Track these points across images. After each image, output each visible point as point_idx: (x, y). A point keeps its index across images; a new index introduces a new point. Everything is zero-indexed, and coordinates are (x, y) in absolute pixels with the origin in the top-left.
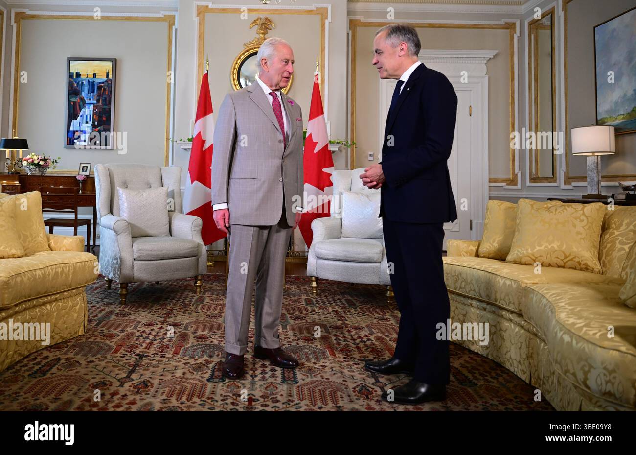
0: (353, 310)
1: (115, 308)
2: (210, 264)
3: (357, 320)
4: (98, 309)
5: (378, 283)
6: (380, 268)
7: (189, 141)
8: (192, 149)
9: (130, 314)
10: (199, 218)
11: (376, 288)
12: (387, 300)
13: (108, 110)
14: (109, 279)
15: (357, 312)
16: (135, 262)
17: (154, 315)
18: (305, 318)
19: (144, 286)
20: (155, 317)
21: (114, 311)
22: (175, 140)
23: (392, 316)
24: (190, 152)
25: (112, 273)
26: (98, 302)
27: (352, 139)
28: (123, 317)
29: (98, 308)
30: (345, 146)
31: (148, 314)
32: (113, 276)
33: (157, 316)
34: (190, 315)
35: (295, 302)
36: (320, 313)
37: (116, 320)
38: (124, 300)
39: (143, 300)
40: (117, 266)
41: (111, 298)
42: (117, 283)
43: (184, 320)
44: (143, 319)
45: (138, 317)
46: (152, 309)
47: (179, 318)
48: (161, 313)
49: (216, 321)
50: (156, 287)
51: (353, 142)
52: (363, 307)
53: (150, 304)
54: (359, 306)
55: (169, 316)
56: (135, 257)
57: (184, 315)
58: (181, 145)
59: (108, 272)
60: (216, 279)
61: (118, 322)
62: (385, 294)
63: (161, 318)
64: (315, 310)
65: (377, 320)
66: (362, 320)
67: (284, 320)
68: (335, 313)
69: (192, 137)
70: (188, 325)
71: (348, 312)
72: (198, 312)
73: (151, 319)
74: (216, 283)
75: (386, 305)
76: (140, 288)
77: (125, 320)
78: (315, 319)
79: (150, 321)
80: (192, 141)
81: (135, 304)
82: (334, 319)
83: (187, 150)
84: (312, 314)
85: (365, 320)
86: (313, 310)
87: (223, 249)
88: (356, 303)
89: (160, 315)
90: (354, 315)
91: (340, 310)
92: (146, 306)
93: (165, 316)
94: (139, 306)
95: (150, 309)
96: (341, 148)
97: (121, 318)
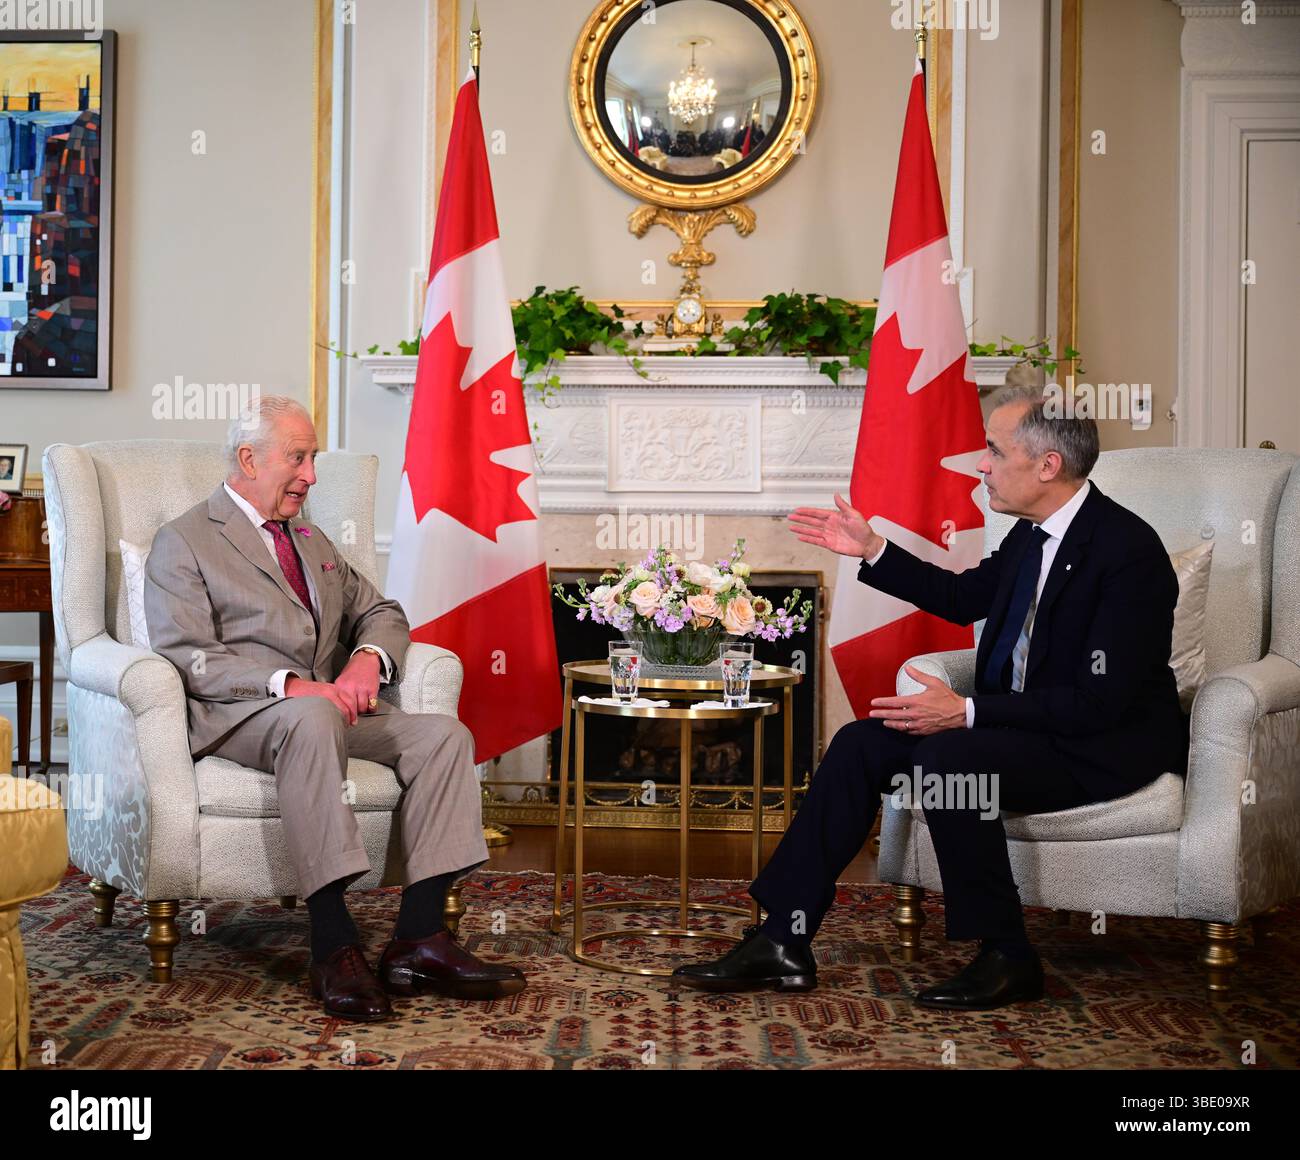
0: (1065, 1014)
2: (495, 835)
3: (1082, 1056)
4: (69, 1000)
5: (1171, 912)
6: (1177, 851)
7: (406, 352)
8: (418, 386)
9: (190, 1018)
10: (452, 654)
11: (1161, 933)
12: (1207, 982)
13: (89, 236)
14: (105, 885)
15: (1082, 1025)
16: (206, 821)
17: (280, 1022)
18: (873, 1042)
19: (240, 915)
20: (284, 1031)
21: (128, 1005)
22: (350, 352)
24: (408, 399)
25: (115, 863)
26: (66, 973)
27: (1065, 337)
28: (162, 1029)
29: (68, 992)
30: (1035, 366)
31: (256, 1019)
32: (121, 875)
33: (293, 1026)
34: (419, 1025)
35: (831, 984)
36: (930, 1025)
37: (134, 1039)
38: (164, 964)
39: (235, 967)
40: (135, 836)
41: (115, 957)
42: (137, 900)
43: (395, 1043)
44: (239, 1036)
45: (219, 1029)
46: (273, 999)
47: (377, 1035)
48: (306, 1017)
49: (521, 1050)
50: (283, 918)
51: (1068, 349)
52: (1107, 1005)
53: (265, 982)
54: (1093, 1003)
55: (337, 1025)
56: (203, 803)
57: (397, 1026)
58: (374, 371)
59: (103, 858)
60: (518, 891)
61: (142, 1045)
62: (1199, 958)
63: (307, 1033)
64: (912, 1015)
65: (1163, 1056)
66: (1101, 1054)
67: (788, 1051)
68: (990, 1027)
69: (416, 338)
70: (410, 1060)
71: (1045, 1023)
72: (449, 1014)
73: (267, 1036)
74: (517, 906)
75: (1204, 998)
76: (225, 921)
77: (171, 1039)
78: (914, 1047)
79: (264, 1043)
80: (417, 354)
81: (208, 980)
82: (989, 1049)
83: (399, 388)
84: (898, 1027)
85: (1117, 1054)
86: (904, 1015)
87: (545, 775)
88: (1078, 990)
89: (303, 1023)
90: (1069, 1036)
91: (1012, 1016)
92: (246, 990)
93: (323, 1027)
94: (223, 989)
95: (264, 999)
96: (1017, 372)
97: (156, 1032)
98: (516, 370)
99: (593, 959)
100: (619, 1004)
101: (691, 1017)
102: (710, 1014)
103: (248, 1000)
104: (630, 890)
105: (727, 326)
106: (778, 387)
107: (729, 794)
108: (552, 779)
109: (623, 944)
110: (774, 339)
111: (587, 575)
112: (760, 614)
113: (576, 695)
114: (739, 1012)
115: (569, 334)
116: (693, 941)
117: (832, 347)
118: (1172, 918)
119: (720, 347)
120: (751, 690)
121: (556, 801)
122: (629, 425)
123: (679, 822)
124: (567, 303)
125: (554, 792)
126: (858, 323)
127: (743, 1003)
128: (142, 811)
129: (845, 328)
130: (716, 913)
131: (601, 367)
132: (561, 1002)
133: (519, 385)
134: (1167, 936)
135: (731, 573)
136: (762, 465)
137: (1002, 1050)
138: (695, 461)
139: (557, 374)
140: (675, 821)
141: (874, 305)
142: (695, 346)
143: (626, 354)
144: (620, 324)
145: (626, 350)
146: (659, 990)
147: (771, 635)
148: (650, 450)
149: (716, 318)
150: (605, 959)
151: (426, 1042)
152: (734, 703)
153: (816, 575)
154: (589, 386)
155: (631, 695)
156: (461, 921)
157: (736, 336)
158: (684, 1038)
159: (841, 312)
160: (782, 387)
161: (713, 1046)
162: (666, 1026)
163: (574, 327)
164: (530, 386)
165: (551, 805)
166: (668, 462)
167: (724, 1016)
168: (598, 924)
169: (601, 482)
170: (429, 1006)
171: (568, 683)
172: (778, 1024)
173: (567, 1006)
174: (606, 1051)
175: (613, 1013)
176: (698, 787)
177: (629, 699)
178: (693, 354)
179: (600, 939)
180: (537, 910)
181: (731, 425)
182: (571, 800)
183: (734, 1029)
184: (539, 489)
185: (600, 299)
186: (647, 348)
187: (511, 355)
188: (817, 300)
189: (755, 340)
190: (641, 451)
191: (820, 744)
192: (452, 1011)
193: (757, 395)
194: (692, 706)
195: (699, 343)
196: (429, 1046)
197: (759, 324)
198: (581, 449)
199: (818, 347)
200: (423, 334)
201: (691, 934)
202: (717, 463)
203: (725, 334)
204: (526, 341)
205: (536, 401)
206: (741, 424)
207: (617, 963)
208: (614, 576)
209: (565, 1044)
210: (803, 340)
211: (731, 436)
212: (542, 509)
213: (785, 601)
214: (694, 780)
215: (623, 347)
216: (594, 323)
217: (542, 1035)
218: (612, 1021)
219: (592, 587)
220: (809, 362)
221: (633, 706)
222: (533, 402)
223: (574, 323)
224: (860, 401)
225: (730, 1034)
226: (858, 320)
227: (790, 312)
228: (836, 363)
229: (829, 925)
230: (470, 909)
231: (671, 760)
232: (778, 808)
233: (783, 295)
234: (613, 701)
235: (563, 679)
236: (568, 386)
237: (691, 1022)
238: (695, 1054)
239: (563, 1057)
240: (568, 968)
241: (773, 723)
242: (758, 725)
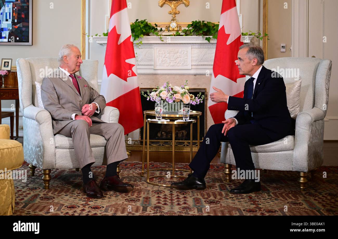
0: (266, 195)
1: (40, 192)
3: (270, 204)
4: (24, 194)
5: (291, 170)
6: (293, 155)
7: (104, 36)
8: (108, 44)
9: (54, 198)
10: (117, 109)
11: (289, 175)
12: (300, 186)
13: (26, 7)
14: (33, 166)
15: (270, 197)
16: (57, 150)
17: (76, 198)
18: (220, 202)
19: (66, 173)
20: (77, 201)
21: (39, 195)
22: (91, 35)
23: (305, 200)
24: (105, 47)
25: (35, 160)
26: (23, 187)
27: (264, 31)
29: (24, 192)
30: (257, 38)
31: (70, 198)
32: (37, 163)
33: (79, 199)
34: (109, 199)
35: (209, 188)
36: (233, 198)
37: (40, 203)
38: (47, 185)
39: (65, 185)
40: (40, 154)
41: (35, 183)
42: (41, 169)
43: (104, 203)
44: (66, 202)
45: (61, 200)
46: (74, 193)
47: (100, 201)
48: (82, 197)
49: (135, 205)
50: (76, 174)
51: (265, 34)
52: (276, 192)
53: (72, 189)
54: (273, 192)
55: (90, 199)
56: (56, 146)
57: (104, 199)
58: (97, 40)
59: (32, 159)
60: (134, 166)
61: (42, 204)
62: (298, 181)
63: (83, 201)
64: (229, 195)
65: (290, 204)
66: (275, 204)
67: (199, 204)
68: (248, 198)
69: (107, 32)
70: (108, 208)
71: (261, 197)
72: (117, 196)
73: (73, 202)
74: (133, 170)
75: (299, 190)
76: (62, 174)
77: (49, 203)
78: (230, 203)
79: (72, 204)
80: (107, 36)
81: (58, 189)
82: (248, 203)
83: (103, 44)
84: (226, 198)
85: (279, 204)
86: (227, 195)
87: (139, 139)
88: (269, 189)
89: (81, 199)
90: (267, 200)
91: (253, 195)
92: (68, 191)
93: (87, 199)
94: (62, 191)
95: (72, 193)
96: (253, 40)
97: (46, 201)
98: (132, 40)
99: (152, 183)
100: (158, 193)
101: (176, 196)
102: (180, 195)
103: (68, 193)
104: (160, 166)
105: (183, 29)
106: (195, 43)
107: (184, 143)
108: (141, 139)
109: (159, 179)
110: (194, 32)
111: (149, 89)
112: (191, 99)
113: (147, 118)
114: (187, 195)
115: (144, 31)
116: (176, 178)
117: (208, 34)
118: (292, 171)
119: (181, 34)
120: (189, 117)
121: (142, 145)
122: (159, 53)
123: (172, 149)
124: (144, 23)
125: (141, 143)
126: (215, 28)
127: (188, 193)
128: (42, 148)
129: (211, 29)
130: (181, 171)
131: (152, 39)
132: (144, 193)
133: (132, 43)
134: (290, 176)
135: (184, 89)
136: (191, 62)
137: (251, 203)
138: (175, 62)
139: (141, 41)
140: (171, 149)
141: (218, 23)
142: (175, 34)
143: (158, 36)
144: (157, 28)
145: (158, 35)
146: (168, 190)
147: (194, 103)
148: (164, 59)
149: (180, 27)
150: (155, 182)
151: (112, 203)
152: (185, 120)
153: (205, 89)
154: (149, 43)
155: (160, 118)
156: (120, 174)
157: (185, 31)
158: (174, 201)
159: (210, 25)
160: (196, 43)
161: (181, 203)
162: (170, 199)
163: (145, 29)
164: (135, 43)
165: (141, 146)
166: (168, 62)
167: (184, 196)
168: (153, 174)
169: (152, 67)
170: (112, 194)
171: (145, 116)
172: (197, 198)
173: (145, 194)
174: (155, 204)
175: (157, 195)
176: (176, 141)
177: (160, 119)
178: (175, 35)
179: (153, 178)
180: (138, 171)
181: (184, 53)
182: (146, 144)
183: (186, 199)
184: (137, 69)
185: (152, 22)
186: (163, 34)
187: (130, 36)
188: (204, 22)
189: (190, 32)
190: (162, 59)
191: (206, 130)
192: (118, 195)
193: (190, 45)
194: (175, 121)
195: (176, 33)
196: (112, 204)
197: (191, 28)
198: (147, 59)
199: (205, 34)
200: (109, 31)
201: (175, 176)
202: (180, 62)
203: (182, 31)
204: (134, 33)
205: (136, 47)
206: (186, 53)
207: (157, 183)
208: (156, 89)
209: (145, 203)
210: (201, 32)
211: (184, 55)
212: (138, 73)
213: (198, 95)
214: (176, 139)
215: (157, 34)
216: (150, 28)
217: (140, 201)
218: (156, 197)
219: (151, 93)
220: (203, 37)
221: (161, 121)
222: (136, 48)
223: (145, 28)
224: (215, 47)
225: (185, 200)
226: (214, 27)
227: (198, 25)
228: (209, 37)
229: (209, 174)
230: (122, 171)
231: (170, 134)
232: (196, 146)
233: (196, 21)
234: (156, 120)
235: (144, 115)
236: (144, 43)
237: (176, 198)
238: (177, 205)
239: (145, 206)
240: (146, 185)
241: (195, 125)
242: (191, 125)
